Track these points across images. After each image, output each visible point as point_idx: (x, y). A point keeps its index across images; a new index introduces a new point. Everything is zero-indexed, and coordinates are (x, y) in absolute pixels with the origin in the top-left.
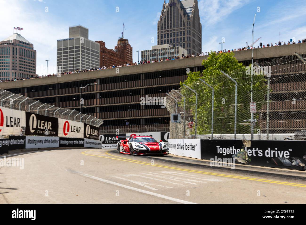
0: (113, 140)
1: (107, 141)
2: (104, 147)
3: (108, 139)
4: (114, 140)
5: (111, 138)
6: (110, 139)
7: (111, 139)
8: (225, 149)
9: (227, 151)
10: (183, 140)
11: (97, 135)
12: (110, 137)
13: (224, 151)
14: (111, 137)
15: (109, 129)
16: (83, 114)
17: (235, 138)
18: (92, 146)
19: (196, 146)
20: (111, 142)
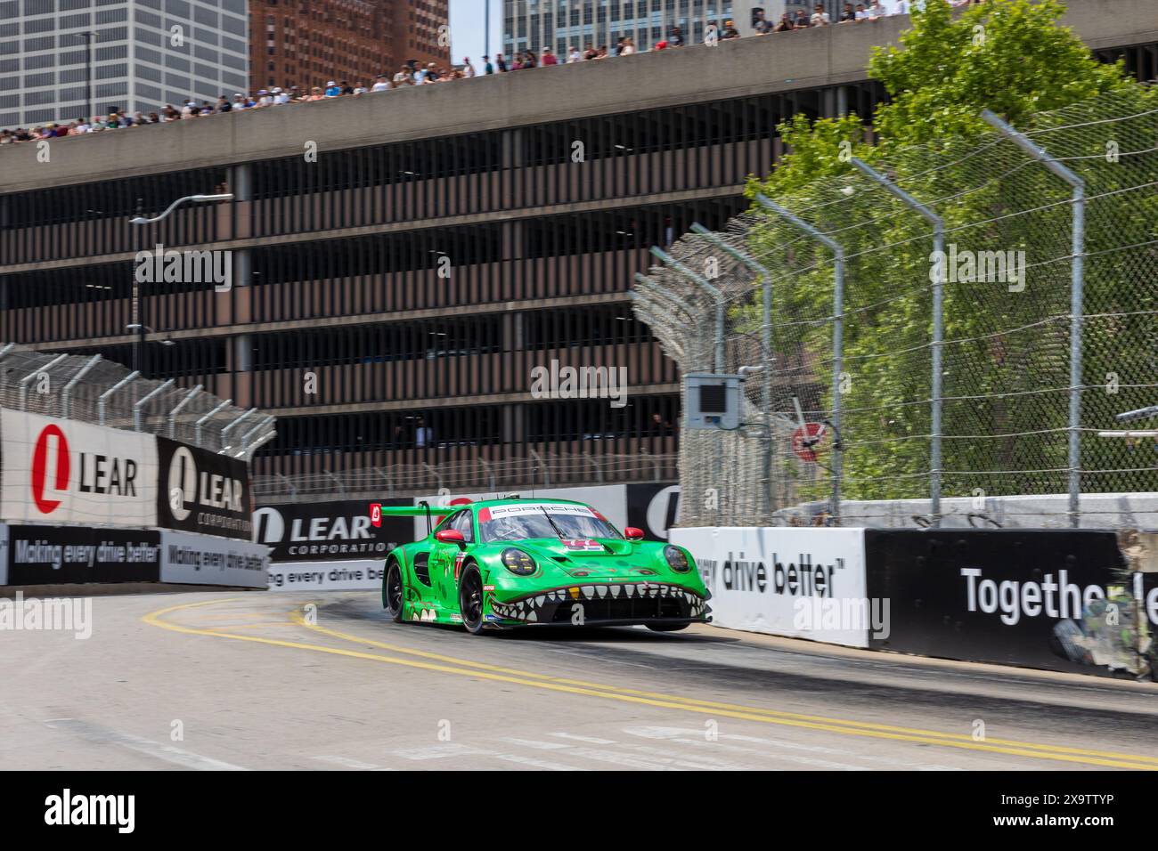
0: (338, 536)
1: (299, 544)
2: (280, 583)
3: (305, 531)
4: (345, 536)
5: (321, 524)
6: (320, 533)
7: (326, 533)
8: (1014, 586)
9: (1027, 598)
10: (760, 534)
11: (240, 509)
12: (315, 522)
13: (1009, 601)
14: (325, 520)
15: (312, 471)
16: (154, 382)
17: (1074, 519)
18: (209, 573)
19: (837, 571)
20: (324, 548)
